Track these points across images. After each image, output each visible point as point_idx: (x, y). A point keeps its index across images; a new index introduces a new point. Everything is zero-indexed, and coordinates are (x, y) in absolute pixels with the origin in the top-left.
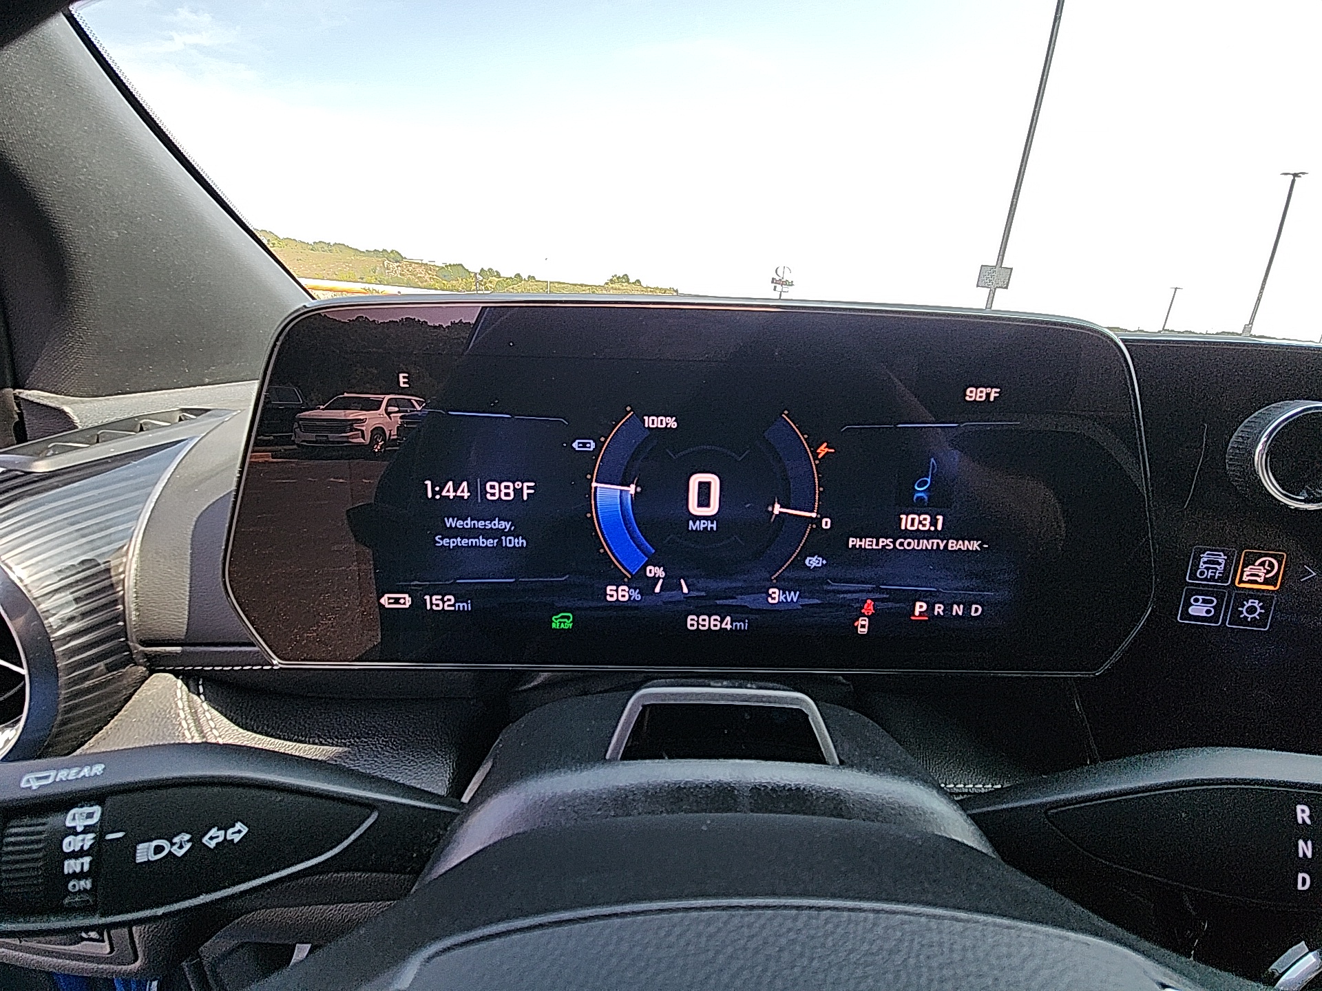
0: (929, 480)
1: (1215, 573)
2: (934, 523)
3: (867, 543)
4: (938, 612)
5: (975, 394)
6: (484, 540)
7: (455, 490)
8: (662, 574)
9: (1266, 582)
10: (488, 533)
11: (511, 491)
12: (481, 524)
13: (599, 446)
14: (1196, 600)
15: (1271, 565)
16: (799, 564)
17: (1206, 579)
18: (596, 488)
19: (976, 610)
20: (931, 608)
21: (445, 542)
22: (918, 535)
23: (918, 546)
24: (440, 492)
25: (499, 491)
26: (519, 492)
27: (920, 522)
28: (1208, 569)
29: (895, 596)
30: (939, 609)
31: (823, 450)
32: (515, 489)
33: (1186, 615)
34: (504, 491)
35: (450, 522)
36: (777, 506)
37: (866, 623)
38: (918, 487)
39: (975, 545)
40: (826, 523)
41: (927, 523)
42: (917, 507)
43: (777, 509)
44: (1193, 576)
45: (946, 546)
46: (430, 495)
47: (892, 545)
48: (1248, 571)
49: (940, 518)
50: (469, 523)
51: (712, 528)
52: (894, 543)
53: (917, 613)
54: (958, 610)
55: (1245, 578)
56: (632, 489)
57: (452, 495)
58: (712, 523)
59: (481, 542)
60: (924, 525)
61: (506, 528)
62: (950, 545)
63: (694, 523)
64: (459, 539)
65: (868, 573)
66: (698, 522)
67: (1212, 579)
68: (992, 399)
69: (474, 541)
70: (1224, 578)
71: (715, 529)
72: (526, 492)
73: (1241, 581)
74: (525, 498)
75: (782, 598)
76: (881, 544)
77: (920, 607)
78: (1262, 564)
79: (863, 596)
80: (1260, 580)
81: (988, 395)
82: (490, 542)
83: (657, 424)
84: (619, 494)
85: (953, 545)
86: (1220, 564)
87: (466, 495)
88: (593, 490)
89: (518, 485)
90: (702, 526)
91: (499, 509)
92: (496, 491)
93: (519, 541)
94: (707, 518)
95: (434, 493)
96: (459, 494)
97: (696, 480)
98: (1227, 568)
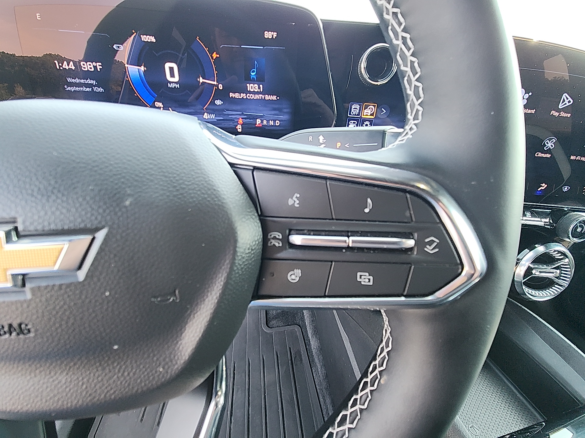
0: (255, 70)
1: (356, 112)
2: (259, 88)
3: (237, 95)
4: (265, 124)
5: (268, 35)
6: (86, 88)
7: (68, 65)
8: (161, 105)
9: (371, 115)
10: (86, 85)
11: (92, 66)
12: (82, 81)
13: (125, 48)
14: (351, 123)
15: (372, 109)
16: (213, 103)
17: (353, 115)
18: (127, 67)
19: (278, 123)
20: (262, 122)
21: (69, 88)
22: (254, 93)
23: (255, 97)
24: (62, 66)
26: (95, 67)
27: (254, 88)
28: (354, 111)
29: (249, 117)
30: (265, 122)
31: (215, 55)
32: (94, 66)
34: (89, 67)
35: (69, 80)
36: (201, 78)
37: (241, 127)
38: (252, 72)
39: (274, 98)
40: (221, 87)
41: (257, 88)
42: (252, 81)
43: (201, 80)
44: (350, 114)
45: (265, 98)
46: (58, 68)
47: (245, 96)
48: (366, 111)
49: (261, 86)
50: (77, 81)
51: (177, 87)
52: (246, 95)
53: (258, 124)
54: (271, 123)
55: (365, 114)
56: (142, 68)
57: (67, 67)
58: (177, 85)
59: (84, 89)
60: (256, 89)
61: (94, 83)
62: (266, 97)
63: (170, 84)
64: (75, 88)
65: (238, 108)
66: (171, 84)
67: (355, 115)
68: (274, 38)
69: (81, 88)
70: (358, 115)
71: (179, 87)
72: (99, 67)
73: (363, 115)
74: (99, 70)
75: (209, 117)
76: (242, 96)
77: (258, 121)
78: (370, 108)
79: (238, 117)
80: (369, 114)
81: (273, 36)
82: (88, 89)
83: (147, 39)
84: (137, 70)
85: (267, 97)
86: (357, 109)
87: (73, 68)
88: (126, 68)
89: (94, 64)
90: (174, 86)
91: (89, 75)
92: (86, 66)
93: (101, 90)
94: (175, 83)
95: (60, 66)
96: (70, 67)
97: (168, 65)
98: (360, 110)
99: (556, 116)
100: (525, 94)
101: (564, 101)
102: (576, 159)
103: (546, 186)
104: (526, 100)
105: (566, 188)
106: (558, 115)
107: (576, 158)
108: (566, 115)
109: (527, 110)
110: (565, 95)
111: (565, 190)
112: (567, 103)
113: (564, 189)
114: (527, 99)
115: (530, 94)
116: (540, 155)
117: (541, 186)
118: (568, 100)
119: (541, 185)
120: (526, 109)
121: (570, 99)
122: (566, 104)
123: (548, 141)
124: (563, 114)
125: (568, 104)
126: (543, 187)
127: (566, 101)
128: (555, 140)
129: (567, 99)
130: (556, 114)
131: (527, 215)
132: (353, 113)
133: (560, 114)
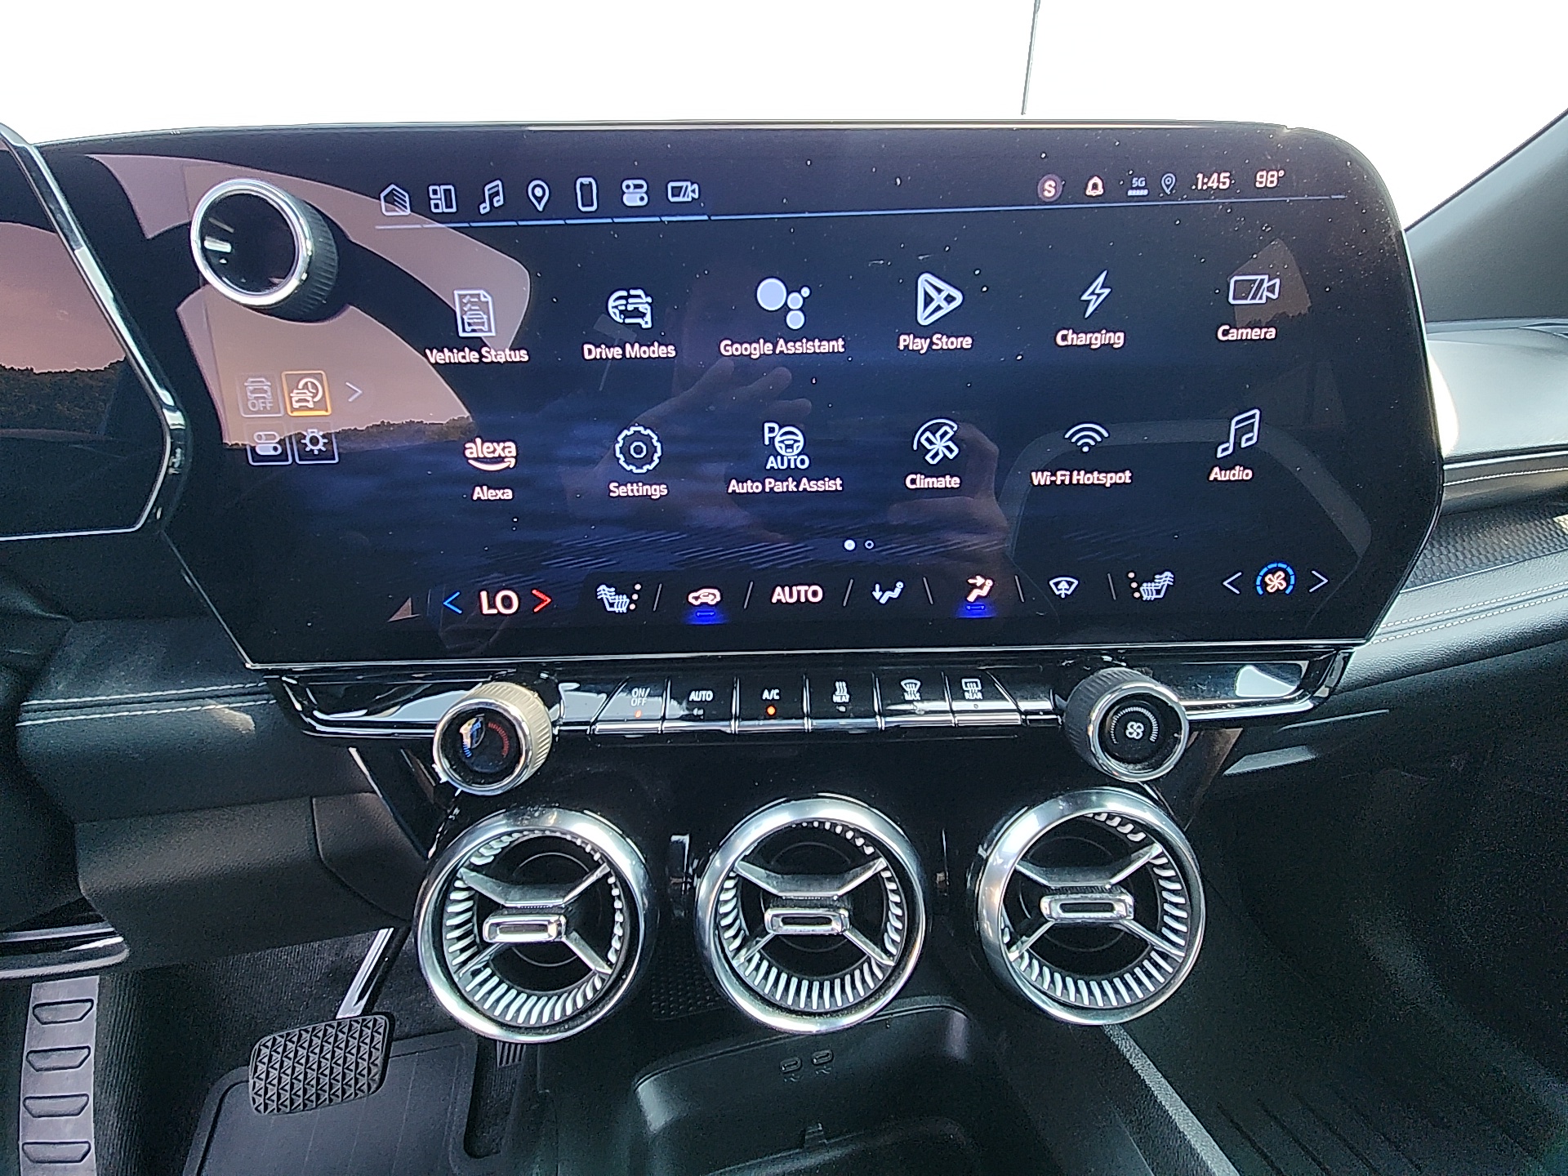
9: (317, 407)
15: (314, 386)
48: (295, 396)
78: (306, 386)
98: (274, 395)
99: (919, 350)
100: (788, 294)
101: (928, 300)
102: (1055, 481)
103: (989, 583)
104: (801, 314)
105: (1063, 585)
106: (925, 347)
107: (1053, 478)
108: (954, 343)
109: (817, 342)
110: (926, 282)
111: (1063, 592)
112: (944, 304)
113: (1058, 590)
114: (800, 309)
115: (806, 292)
116: (922, 482)
117: (974, 586)
118: (944, 295)
119: (971, 581)
120: (813, 341)
121: (948, 290)
122: (939, 308)
123: (928, 434)
124: (942, 342)
125: (947, 308)
126: (981, 587)
127: (939, 300)
128: (952, 427)
129: (939, 291)
130: (921, 345)
131: (968, 691)
132: (254, 405)
133: (932, 343)
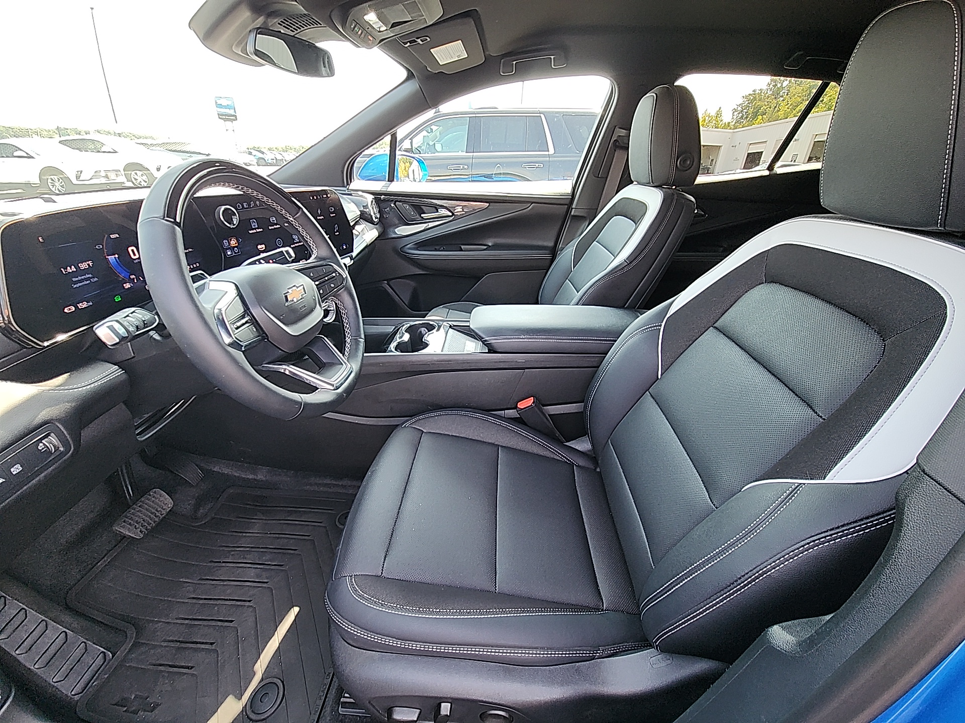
7: (71, 269)
8: (135, 277)
10: (86, 279)
11: (86, 265)
12: (83, 277)
13: (103, 246)
14: (228, 252)
15: (234, 240)
19: (197, 265)
21: (75, 286)
25: (83, 266)
26: (88, 265)
30: (192, 266)
33: (228, 255)
35: (74, 279)
44: (225, 247)
46: (64, 273)
48: (231, 243)
50: (80, 278)
56: (117, 256)
57: (71, 271)
59: (85, 283)
61: (90, 276)
63: (134, 261)
64: (79, 284)
69: (83, 283)
70: (229, 246)
72: (91, 264)
73: (232, 245)
74: (91, 266)
80: (234, 244)
82: (88, 282)
83: (114, 237)
84: (114, 258)
86: (227, 243)
87: (75, 270)
88: (107, 259)
89: (88, 263)
91: (85, 271)
92: (82, 266)
93: (96, 279)
94: (137, 259)
95: (66, 272)
96: (73, 270)
97: (130, 249)
132: (225, 245)
